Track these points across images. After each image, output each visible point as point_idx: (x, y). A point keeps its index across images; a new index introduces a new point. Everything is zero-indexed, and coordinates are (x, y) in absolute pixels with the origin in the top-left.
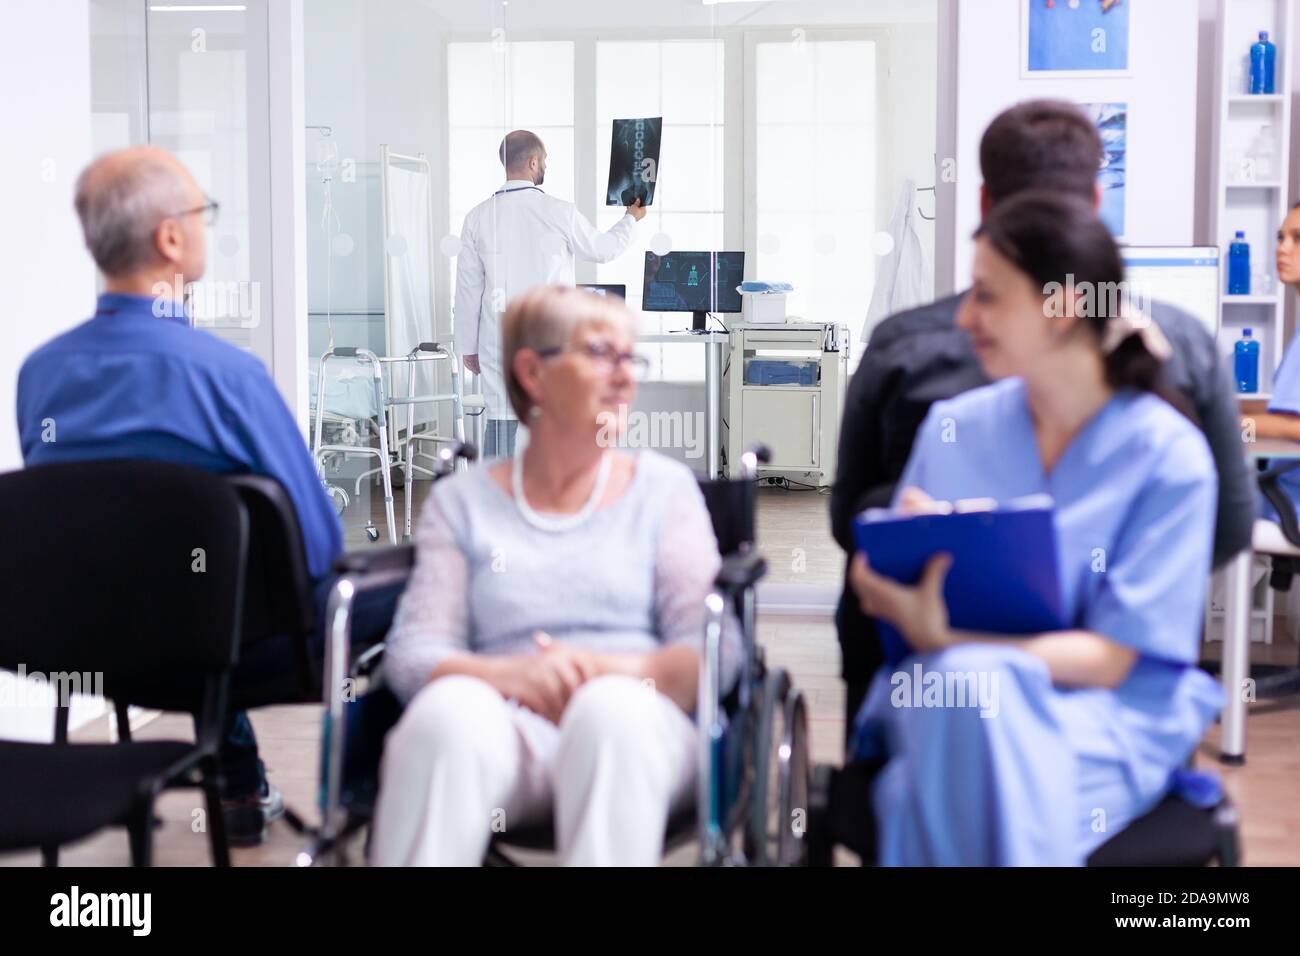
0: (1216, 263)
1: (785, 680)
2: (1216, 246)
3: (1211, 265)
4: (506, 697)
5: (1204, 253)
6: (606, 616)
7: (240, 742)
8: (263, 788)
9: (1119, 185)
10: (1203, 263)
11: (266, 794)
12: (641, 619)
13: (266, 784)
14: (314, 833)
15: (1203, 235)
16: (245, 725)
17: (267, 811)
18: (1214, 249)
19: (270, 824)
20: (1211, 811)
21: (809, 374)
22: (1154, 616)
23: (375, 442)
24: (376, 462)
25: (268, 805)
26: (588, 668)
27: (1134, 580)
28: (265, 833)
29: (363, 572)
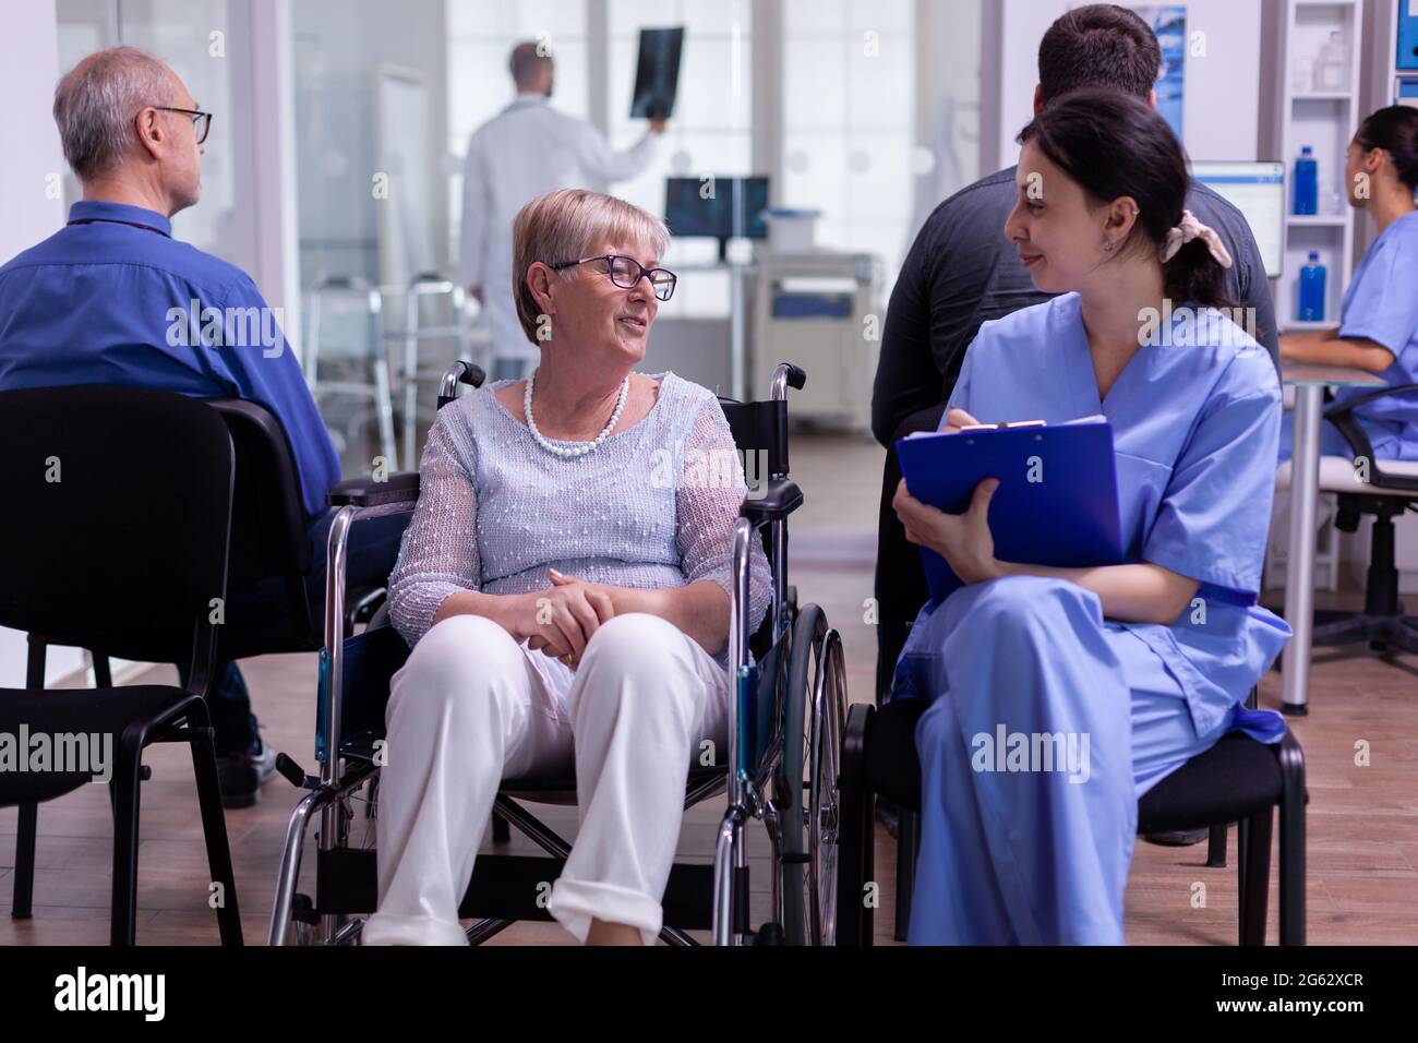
0: (1281, 180)
1: (819, 616)
2: (1280, 162)
3: (1275, 182)
4: (518, 637)
5: (1267, 170)
6: (629, 548)
7: (229, 695)
8: (256, 745)
9: (1177, 96)
10: (1267, 180)
11: (260, 752)
12: (664, 551)
13: (260, 741)
14: (313, 782)
15: (1267, 149)
16: (236, 677)
17: (260, 769)
18: (1279, 164)
19: (264, 784)
20: (1276, 749)
21: (841, 308)
22: (1216, 544)
23: (371, 380)
24: (372, 404)
25: (261, 763)
26: (608, 606)
27: (1193, 508)
28: (258, 793)
29: (362, 502)
